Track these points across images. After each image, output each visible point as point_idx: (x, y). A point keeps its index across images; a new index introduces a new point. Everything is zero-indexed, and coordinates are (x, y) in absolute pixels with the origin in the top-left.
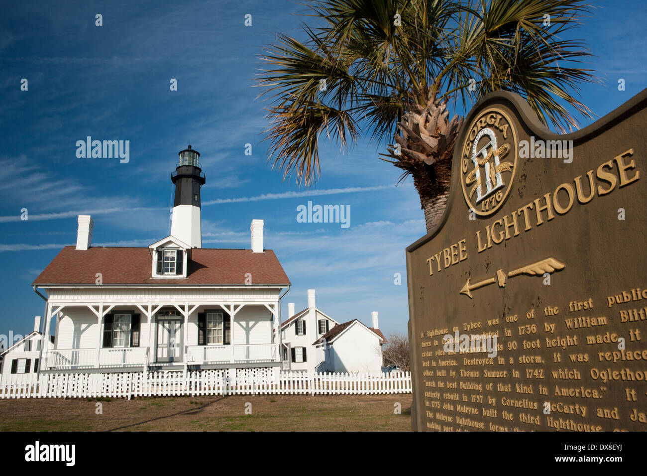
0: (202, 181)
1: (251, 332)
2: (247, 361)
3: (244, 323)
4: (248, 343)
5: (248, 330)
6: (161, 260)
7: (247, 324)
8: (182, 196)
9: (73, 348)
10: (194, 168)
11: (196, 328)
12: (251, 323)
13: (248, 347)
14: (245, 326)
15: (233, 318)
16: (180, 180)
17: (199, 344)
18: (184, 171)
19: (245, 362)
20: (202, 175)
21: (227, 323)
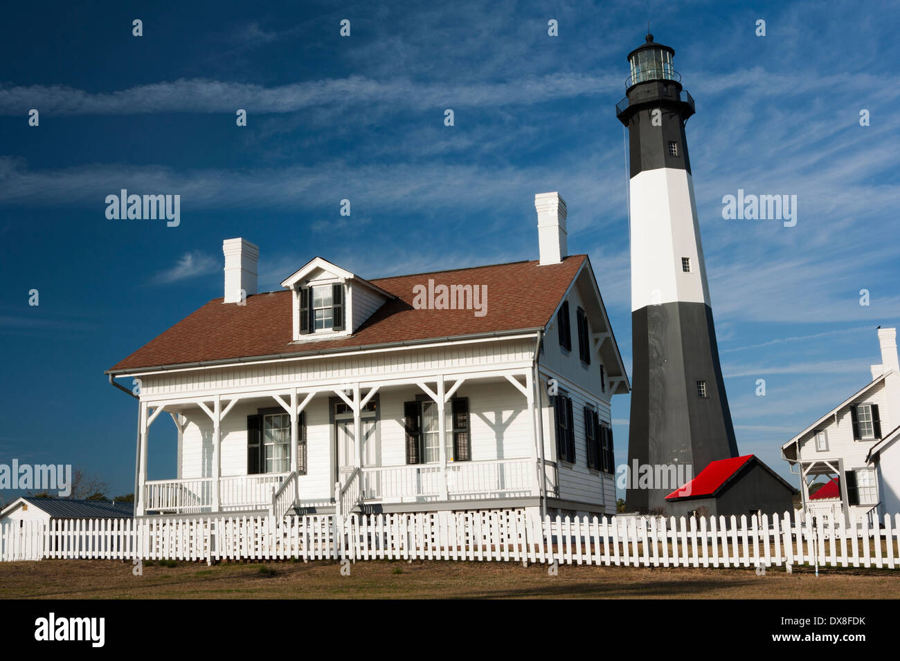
0: (686, 110)
1: (507, 433)
2: (500, 494)
3: (491, 416)
4: (500, 455)
5: (500, 428)
6: (306, 307)
7: (499, 418)
8: (642, 151)
9: (203, 476)
10: (662, 85)
11: (402, 432)
12: (507, 415)
13: (502, 465)
14: (493, 421)
15: (443, 408)
16: (635, 117)
17: (408, 462)
18: (642, 96)
19: (497, 496)
20: (684, 98)
21: (460, 418)
